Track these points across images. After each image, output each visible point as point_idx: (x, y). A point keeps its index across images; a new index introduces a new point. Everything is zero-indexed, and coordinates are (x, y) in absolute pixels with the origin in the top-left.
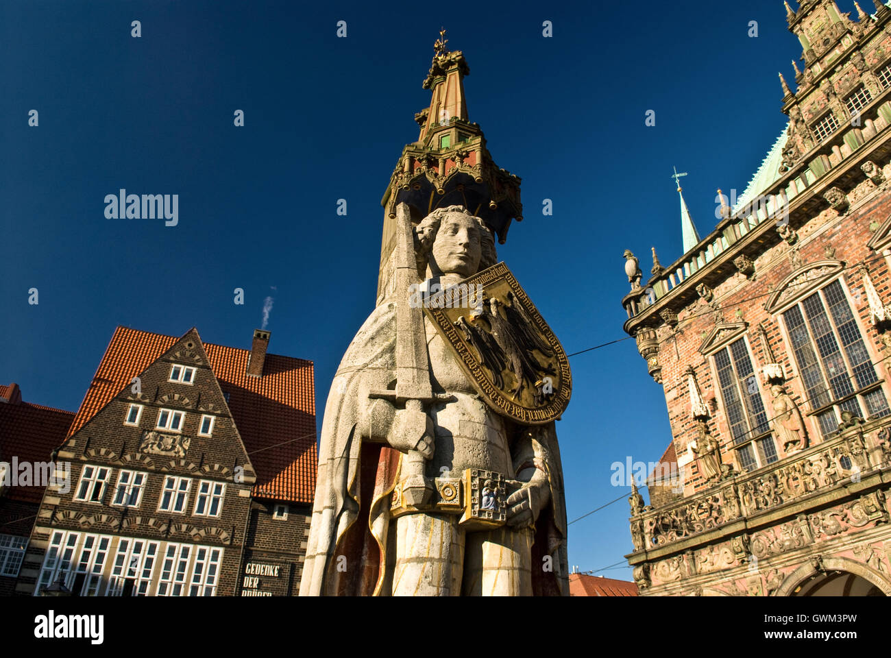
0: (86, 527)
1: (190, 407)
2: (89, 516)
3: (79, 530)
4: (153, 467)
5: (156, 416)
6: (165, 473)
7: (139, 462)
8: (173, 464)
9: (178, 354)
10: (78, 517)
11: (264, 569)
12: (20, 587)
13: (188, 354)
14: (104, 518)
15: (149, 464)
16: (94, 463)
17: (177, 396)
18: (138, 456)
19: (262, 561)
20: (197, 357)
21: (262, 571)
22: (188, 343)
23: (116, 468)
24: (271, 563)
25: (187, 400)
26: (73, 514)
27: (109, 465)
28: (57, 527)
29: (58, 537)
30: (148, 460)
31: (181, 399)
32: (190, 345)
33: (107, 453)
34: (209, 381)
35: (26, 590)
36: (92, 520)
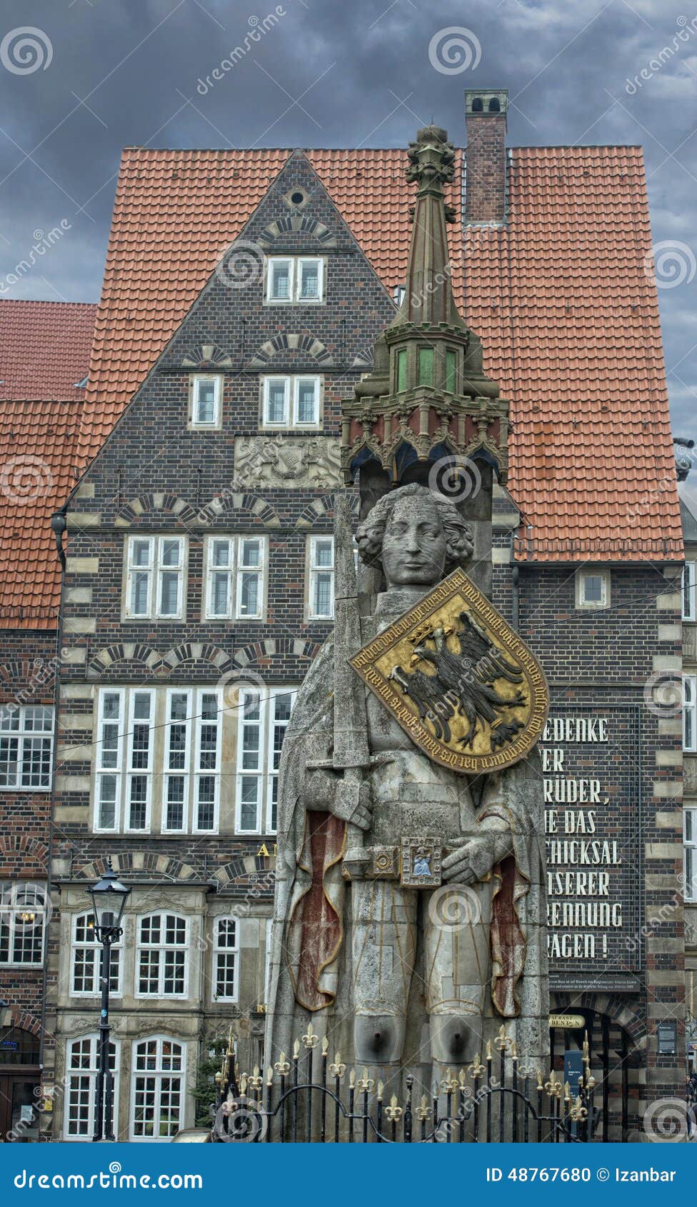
0: (161, 674)
1: (329, 362)
2: (163, 649)
3: (151, 682)
4: (275, 522)
5: (257, 395)
6: (305, 532)
7: (244, 514)
8: (319, 507)
9: (273, 229)
10: (141, 655)
11: (573, 726)
12: (62, 814)
13: (297, 223)
14: (197, 651)
15: (266, 514)
16: (146, 530)
17: (293, 339)
18: (238, 500)
19: (564, 709)
20: (321, 228)
21: (569, 732)
22: (290, 194)
23: (197, 535)
24: (586, 711)
25: (319, 346)
26: (129, 651)
27: (180, 531)
28: (104, 682)
29: (112, 702)
30: (260, 505)
31: (305, 344)
32: (297, 198)
33: (169, 502)
34: (362, 285)
35: (74, 820)
36: (172, 658)
